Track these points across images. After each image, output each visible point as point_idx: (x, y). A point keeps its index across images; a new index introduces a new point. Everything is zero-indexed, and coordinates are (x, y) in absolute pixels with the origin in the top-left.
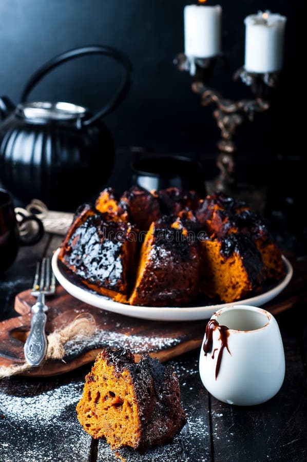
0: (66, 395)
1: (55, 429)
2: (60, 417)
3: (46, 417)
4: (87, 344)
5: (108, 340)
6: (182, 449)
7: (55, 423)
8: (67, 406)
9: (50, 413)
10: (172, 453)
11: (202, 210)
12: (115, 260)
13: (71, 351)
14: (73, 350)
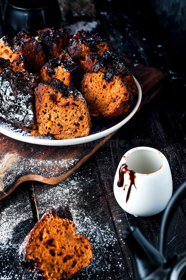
0: (11, 217)
1: (13, 252)
2: (13, 239)
3: (4, 242)
4: (17, 173)
5: (30, 166)
6: (103, 257)
7: (11, 246)
8: (14, 228)
9: (5, 237)
10: (97, 262)
11: (72, 47)
12: (27, 108)
13: (7, 182)
14: (9, 181)
